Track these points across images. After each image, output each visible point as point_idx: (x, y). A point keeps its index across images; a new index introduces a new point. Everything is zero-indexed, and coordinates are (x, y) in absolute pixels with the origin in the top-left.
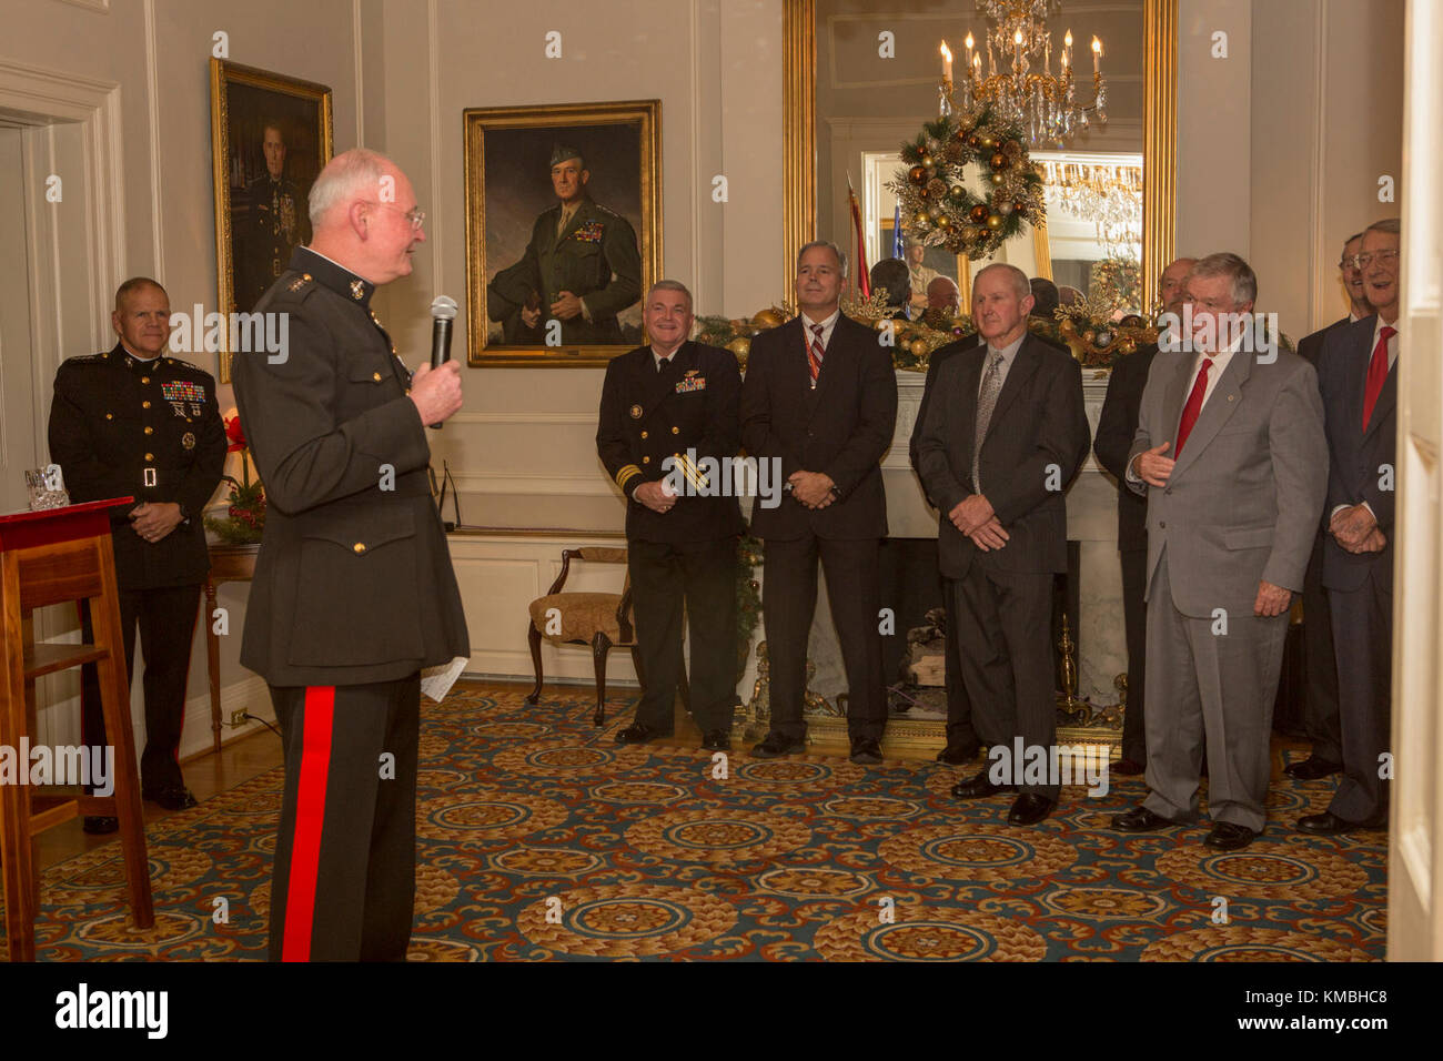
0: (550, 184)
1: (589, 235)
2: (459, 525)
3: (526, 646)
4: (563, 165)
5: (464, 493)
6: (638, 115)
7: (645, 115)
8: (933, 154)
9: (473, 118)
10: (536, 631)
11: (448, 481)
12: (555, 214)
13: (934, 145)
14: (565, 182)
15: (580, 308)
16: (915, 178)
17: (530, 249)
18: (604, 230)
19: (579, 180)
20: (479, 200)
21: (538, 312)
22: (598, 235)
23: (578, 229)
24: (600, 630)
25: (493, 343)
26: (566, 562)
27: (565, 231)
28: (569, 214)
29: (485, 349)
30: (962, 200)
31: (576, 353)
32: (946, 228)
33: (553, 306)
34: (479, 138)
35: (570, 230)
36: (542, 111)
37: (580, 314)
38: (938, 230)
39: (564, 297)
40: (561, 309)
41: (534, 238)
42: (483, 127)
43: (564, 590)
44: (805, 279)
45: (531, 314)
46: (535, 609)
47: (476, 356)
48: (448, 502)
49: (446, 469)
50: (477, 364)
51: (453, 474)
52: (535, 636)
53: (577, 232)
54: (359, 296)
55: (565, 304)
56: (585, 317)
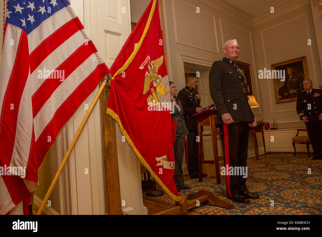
1: (295, 80)
2: (277, 128)
3: (292, 147)
4: (289, 70)
5: (277, 124)
9: (273, 66)
10: (294, 143)
11: (274, 122)
14: (290, 72)
15: (295, 91)
17: (285, 84)
18: (298, 78)
19: (292, 71)
21: (287, 93)
23: (293, 79)
24: (307, 140)
25: (280, 99)
26: (298, 132)
27: (291, 80)
28: (291, 77)
29: (279, 100)
36: (284, 62)
37: (295, 93)
42: (274, 67)
43: (298, 136)
45: (286, 94)
46: (293, 139)
47: (277, 102)
48: (275, 125)
49: (274, 120)
50: (277, 103)
51: (275, 121)
52: (294, 144)
53: (293, 80)
54: (231, 63)
55: (292, 91)
56: (296, 93)
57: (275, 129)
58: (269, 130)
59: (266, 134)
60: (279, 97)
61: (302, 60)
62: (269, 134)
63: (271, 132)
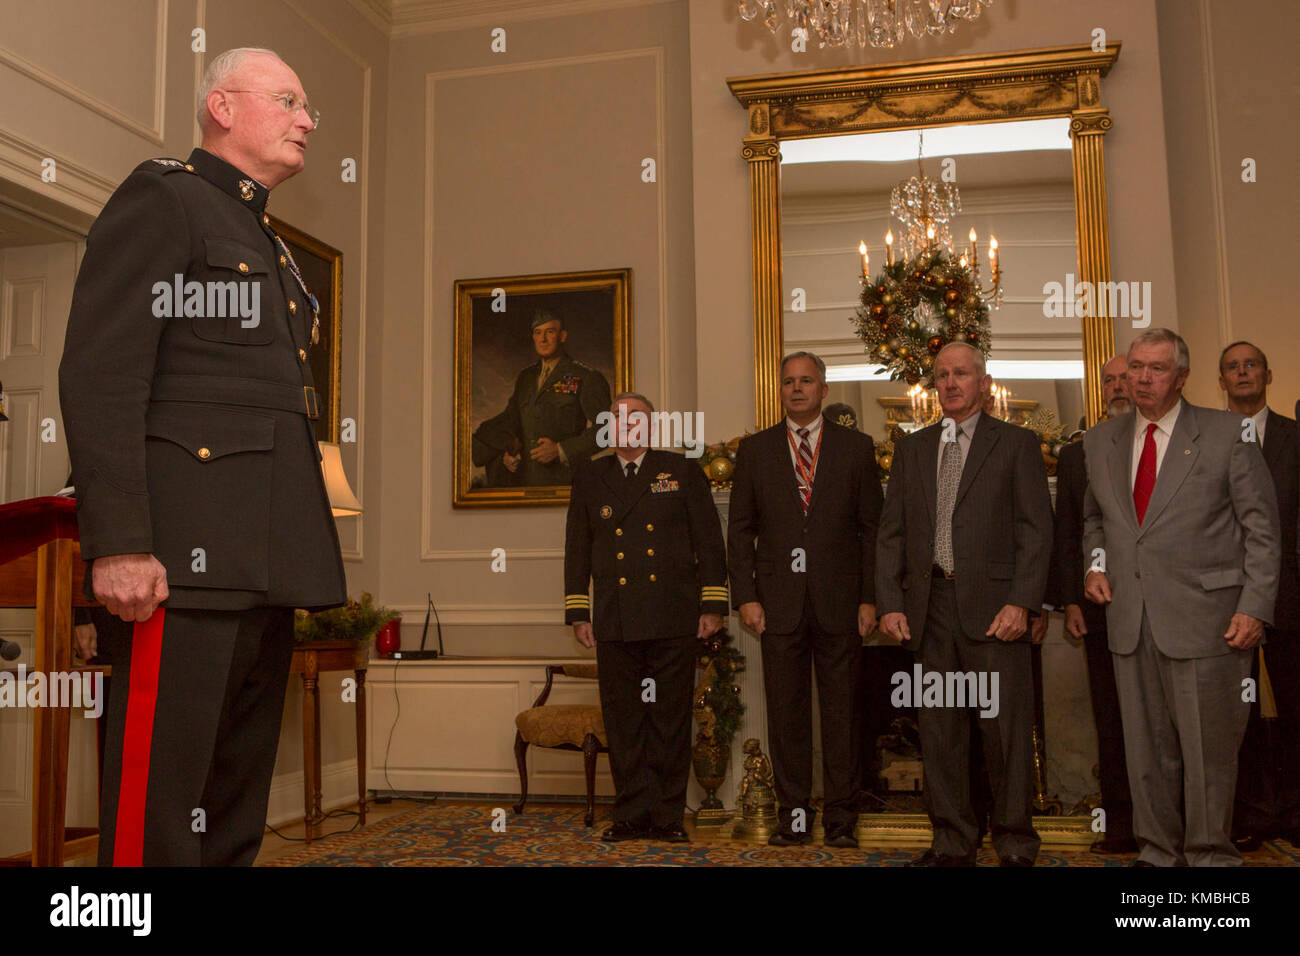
0: (531, 342)
1: (566, 388)
2: (442, 654)
4: (543, 327)
5: (446, 625)
6: (613, 281)
7: (618, 281)
8: (892, 292)
9: (463, 288)
10: (522, 742)
11: (432, 615)
12: (536, 370)
13: (892, 284)
14: (545, 341)
15: (557, 452)
16: (876, 314)
17: (513, 401)
18: (580, 383)
19: (558, 340)
20: (468, 359)
22: (574, 388)
23: (556, 382)
24: (591, 731)
25: (477, 486)
26: (550, 682)
27: (545, 385)
28: (548, 369)
29: (470, 492)
30: (918, 333)
31: (554, 492)
32: (905, 358)
33: (532, 451)
34: (468, 305)
35: (549, 384)
36: (525, 280)
37: (558, 458)
38: (898, 359)
39: (542, 443)
40: (539, 454)
41: (516, 392)
42: (471, 296)
43: (548, 703)
44: (789, 390)
45: (512, 459)
46: (521, 720)
47: (460, 498)
48: (432, 633)
49: (431, 602)
50: (461, 505)
51: (437, 607)
52: (521, 747)
53: (556, 385)
54: (248, 197)
55: (544, 449)
56: (562, 460)
57: (432, 655)
58: (395, 662)
59: (374, 685)
60: (473, 472)
61: (613, 288)
62: (392, 686)
63: (402, 674)
